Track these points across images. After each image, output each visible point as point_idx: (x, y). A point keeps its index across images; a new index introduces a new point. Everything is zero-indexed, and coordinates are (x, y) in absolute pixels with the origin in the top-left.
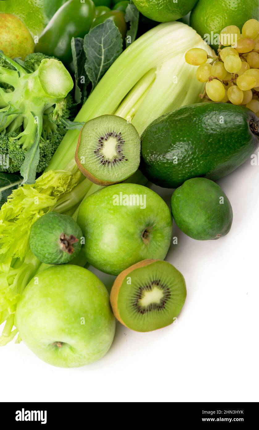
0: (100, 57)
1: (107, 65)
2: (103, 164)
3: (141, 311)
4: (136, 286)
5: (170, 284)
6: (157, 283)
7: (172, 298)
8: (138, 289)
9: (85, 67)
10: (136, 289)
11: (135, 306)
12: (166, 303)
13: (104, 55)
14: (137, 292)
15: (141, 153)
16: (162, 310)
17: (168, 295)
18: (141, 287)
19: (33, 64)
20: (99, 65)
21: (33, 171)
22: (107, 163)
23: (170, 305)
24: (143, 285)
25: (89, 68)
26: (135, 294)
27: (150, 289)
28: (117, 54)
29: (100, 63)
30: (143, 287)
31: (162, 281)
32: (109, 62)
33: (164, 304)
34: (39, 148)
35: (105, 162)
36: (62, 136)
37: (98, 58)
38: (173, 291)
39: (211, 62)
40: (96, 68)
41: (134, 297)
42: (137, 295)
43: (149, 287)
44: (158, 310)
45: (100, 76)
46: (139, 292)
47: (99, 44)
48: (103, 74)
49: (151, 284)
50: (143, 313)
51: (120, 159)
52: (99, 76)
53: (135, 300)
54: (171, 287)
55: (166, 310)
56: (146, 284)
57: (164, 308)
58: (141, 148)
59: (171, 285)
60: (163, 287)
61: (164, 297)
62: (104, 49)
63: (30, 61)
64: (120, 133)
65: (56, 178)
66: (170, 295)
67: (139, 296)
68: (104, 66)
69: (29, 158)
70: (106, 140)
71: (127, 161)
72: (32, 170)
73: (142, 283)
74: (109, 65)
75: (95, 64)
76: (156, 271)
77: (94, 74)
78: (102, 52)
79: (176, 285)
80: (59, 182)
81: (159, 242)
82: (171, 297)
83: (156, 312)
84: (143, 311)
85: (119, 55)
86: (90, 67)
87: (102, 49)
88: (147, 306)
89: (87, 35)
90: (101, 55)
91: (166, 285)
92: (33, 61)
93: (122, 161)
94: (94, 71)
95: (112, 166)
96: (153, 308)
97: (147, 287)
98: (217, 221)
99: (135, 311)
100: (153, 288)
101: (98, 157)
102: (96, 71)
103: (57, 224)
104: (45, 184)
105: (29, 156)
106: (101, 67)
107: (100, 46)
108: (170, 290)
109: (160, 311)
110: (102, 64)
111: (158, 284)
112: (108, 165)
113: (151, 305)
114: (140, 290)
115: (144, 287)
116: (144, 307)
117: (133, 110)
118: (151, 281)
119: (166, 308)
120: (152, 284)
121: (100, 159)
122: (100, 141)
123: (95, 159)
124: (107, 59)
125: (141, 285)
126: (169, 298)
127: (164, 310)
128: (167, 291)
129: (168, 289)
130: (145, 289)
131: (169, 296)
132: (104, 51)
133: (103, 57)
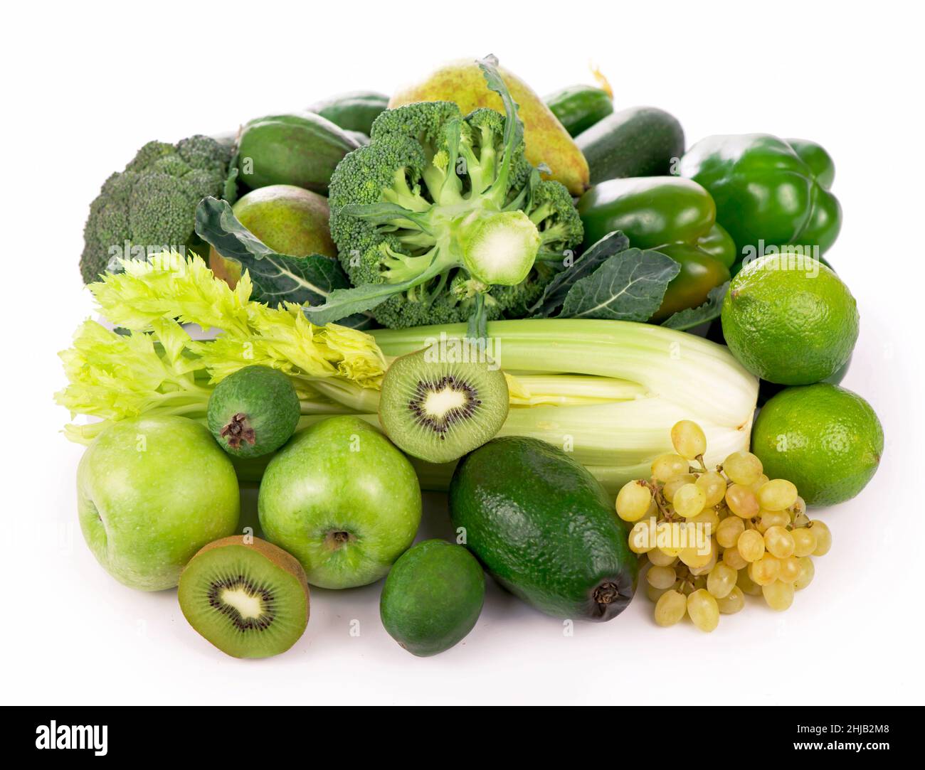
0: (611, 294)
1: (609, 312)
2: (410, 407)
3: (213, 599)
4: (239, 570)
5: (280, 617)
6: (267, 597)
7: (264, 634)
8: (238, 575)
9: (577, 281)
10: (235, 571)
11: (213, 586)
12: (251, 628)
13: (618, 298)
14: (232, 576)
15: (469, 454)
16: (238, 630)
17: (263, 625)
18: (244, 577)
19: (546, 200)
20: (600, 301)
21: (344, 311)
22: (415, 412)
23: (253, 637)
24: (248, 578)
25: (582, 289)
26: (227, 575)
27: (250, 593)
28: (635, 317)
29: (603, 301)
30: (245, 580)
31: (275, 602)
32: (614, 312)
33: (246, 627)
34: (387, 297)
35: (415, 408)
36: (458, 320)
37: (608, 292)
38: (275, 627)
39: (696, 468)
40: (591, 299)
41: (223, 578)
42: (229, 580)
43: (252, 589)
44: (234, 624)
45: (590, 313)
46: (235, 579)
47: (630, 279)
48: (596, 316)
49: (258, 589)
50: (212, 605)
51: (439, 427)
52: (587, 312)
53: (220, 581)
54: (277, 622)
55: (243, 635)
56: (252, 582)
57: (244, 631)
58: (478, 448)
59: (279, 620)
60: (268, 609)
61: (257, 621)
62: (626, 291)
63: (545, 190)
64: (479, 402)
65: (359, 352)
66: (266, 628)
67: (230, 584)
68: (603, 309)
69: (363, 292)
70: (453, 388)
71: (440, 440)
72: (344, 309)
73: (249, 575)
74: (611, 316)
75: (595, 293)
76: (281, 585)
77: (581, 303)
78: (620, 291)
79: (286, 626)
80: (358, 360)
81: (346, 563)
82: (265, 630)
83: (229, 623)
84: (215, 602)
85: (635, 321)
86: (585, 290)
87: (624, 288)
88: (226, 605)
89: (639, 250)
90: (614, 293)
91: (274, 612)
92: (547, 196)
93: (435, 432)
94: (584, 300)
95: (416, 422)
96: (230, 614)
97: (250, 586)
98: (414, 628)
99: (207, 591)
100: (256, 596)
101: (417, 394)
102: (587, 302)
103: (257, 398)
104: (335, 342)
105: (366, 290)
106: (600, 306)
107: (628, 282)
108: (272, 622)
109: (234, 627)
110: (604, 305)
111: (266, 600)
112: (415, 416)
113: (233, 609)
114: (238, 578)
115: (247, 582)
116: (222, 601)
117: (563, 400)
118: (262, 587)
119: (245, 633)
120: (259, 591)
121: (415, 398)
122: (444, 379)
123: (408, 389)
124: (614, 305)
125: (246, 575)
126: (262, 630)
127: (241, 632)
128: (268, 619)
129: (271, 619)
130: (244, 584)
131: (263, 627)
132: (623, 294)
133: (614, 298)
